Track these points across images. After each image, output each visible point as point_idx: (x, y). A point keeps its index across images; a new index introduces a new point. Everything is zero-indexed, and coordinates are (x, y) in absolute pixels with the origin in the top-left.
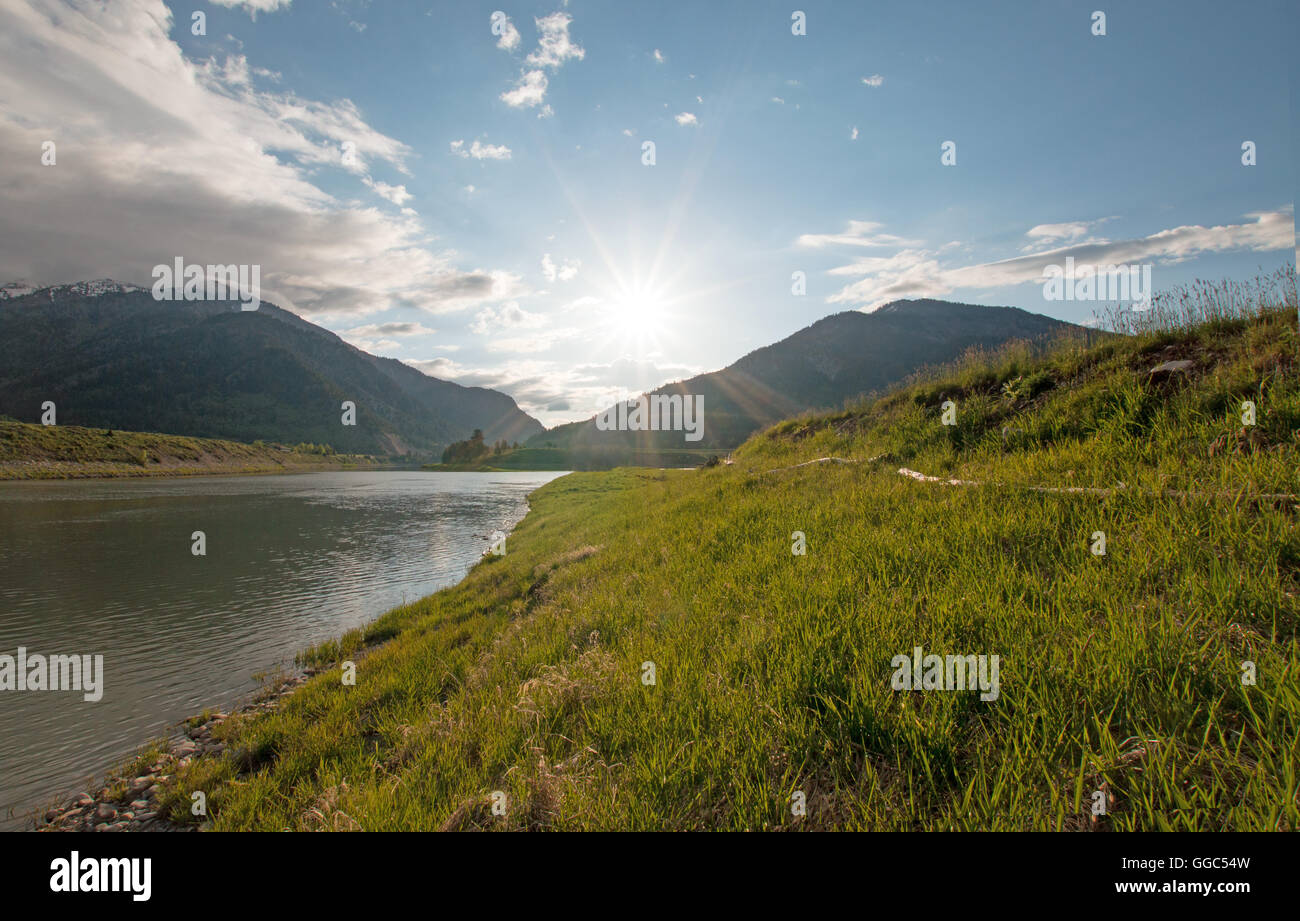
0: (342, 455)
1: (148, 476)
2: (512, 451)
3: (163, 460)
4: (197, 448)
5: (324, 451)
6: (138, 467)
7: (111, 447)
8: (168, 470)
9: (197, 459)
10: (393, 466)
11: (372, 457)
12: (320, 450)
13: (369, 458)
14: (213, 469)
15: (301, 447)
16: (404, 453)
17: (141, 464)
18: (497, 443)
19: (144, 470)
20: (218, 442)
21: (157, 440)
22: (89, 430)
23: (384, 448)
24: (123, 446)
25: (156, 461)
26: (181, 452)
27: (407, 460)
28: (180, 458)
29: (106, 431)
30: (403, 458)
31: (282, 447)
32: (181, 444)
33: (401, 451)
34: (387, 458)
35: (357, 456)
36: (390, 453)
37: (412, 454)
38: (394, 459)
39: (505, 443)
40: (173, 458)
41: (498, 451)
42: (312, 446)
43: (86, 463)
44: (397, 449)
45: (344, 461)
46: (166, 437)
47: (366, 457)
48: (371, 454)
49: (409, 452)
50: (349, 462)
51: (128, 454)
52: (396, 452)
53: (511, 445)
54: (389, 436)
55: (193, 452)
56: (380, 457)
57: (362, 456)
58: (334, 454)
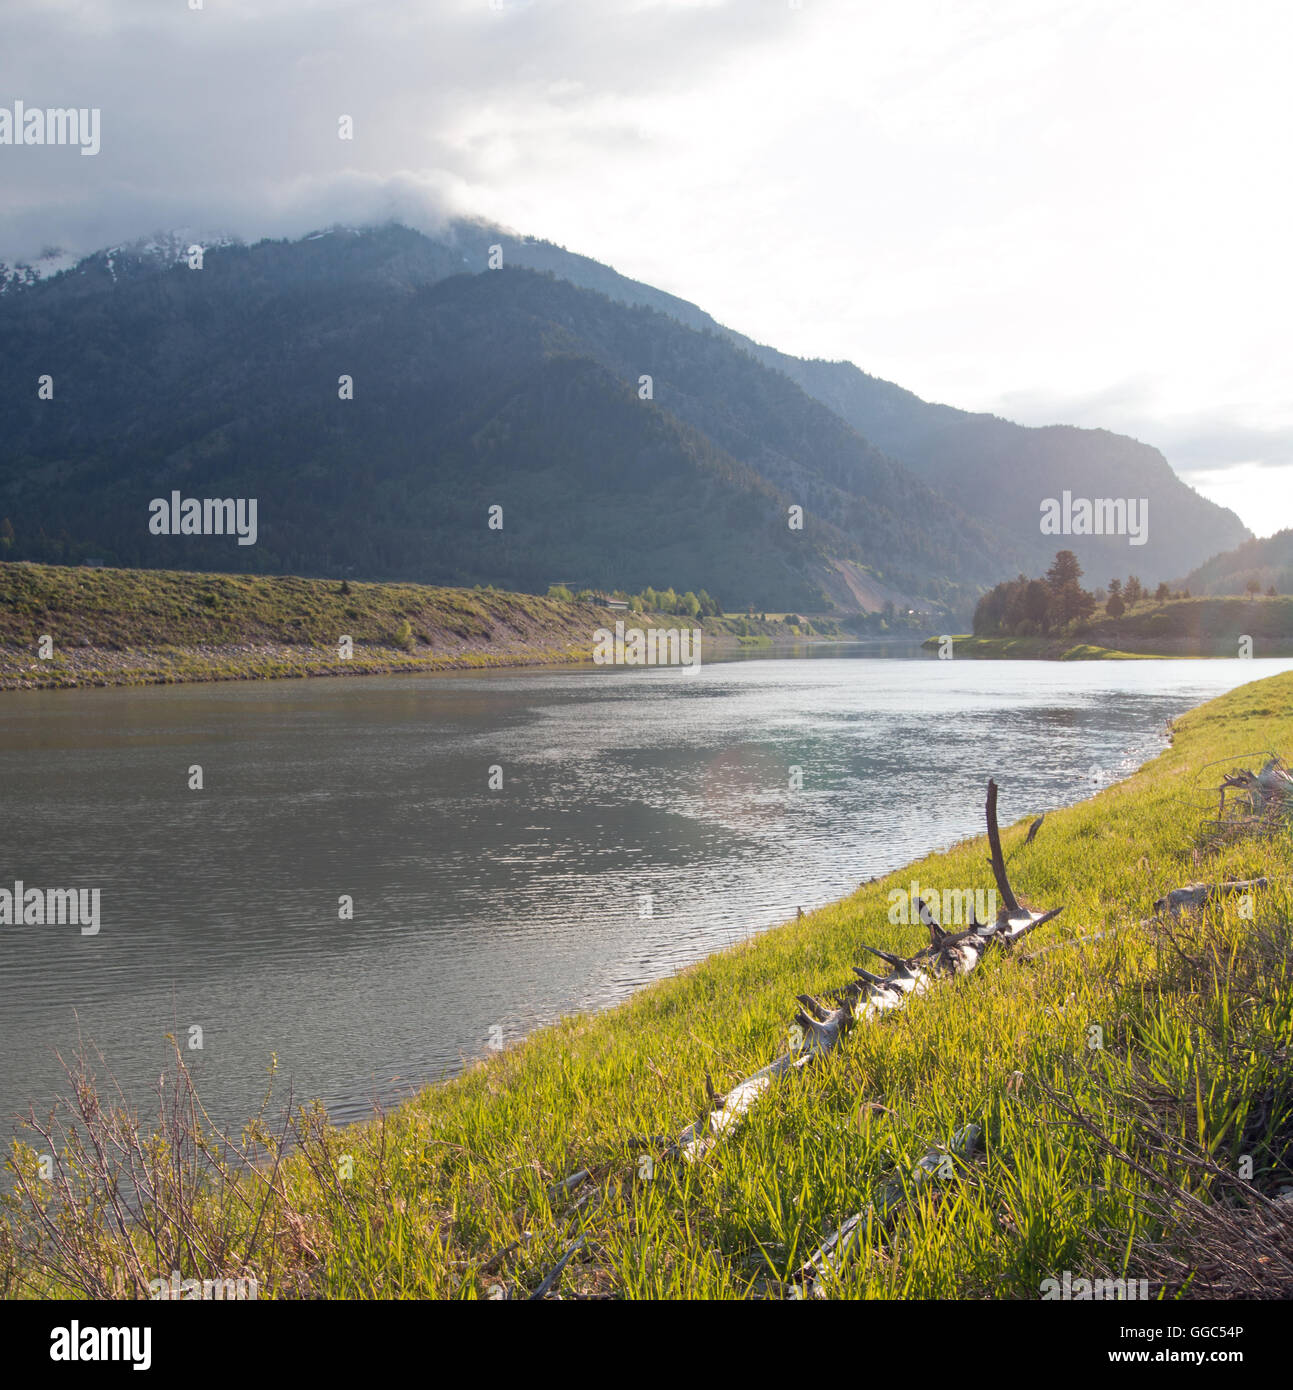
0: (734, 616)
1: (419, 670)
2: (1154, 605)
3: (436, 638)
4: (483, 613)
5: (697, 607)
6: (400, 654)
7: (353, 615)
8: (447, 659)
9: (487, 636)
10: (852, 641)
11: (802, 620)
12: (690, 604)
13: (796, 622)
14: (518, 657)
15: (648, 599)
16: (878, 610)
17: (405, 648)
18: (1115, 585)
19: (408, 659)
20: (512, 597)
21: (418, 598)
22: (314, 583)
23: (828, 597)
24: (367, 611)
25: (424, 640)
26: (458, 621)
27: (884, 625)
28: (459, 633)
29: (338, 584)
30: (874, 619)
31: (608, 598)
32: (455, 605)
33: (870, 605)
34: (835, 620)
35: (769, 617)
36: (845, 610)
37: (898, 609)
38: (855, 624)
39: (1134, 586)
40: (447, 633)
41: (1116, 606)
42: (671, 596)
43: (325, 647)
44: (860, 597)
45: (740, 630)
46: (429, 591)
47: (789, 621)
48: (799, 611)
49: (889, 606)
50: (753, 634)
51: (380, 628)
52: (856, 604)
53: (1153, 589)
54: (839, 567)
55: (477, 622)
56: (822, 619)
57: (780, 617)
58: (718, 614)
